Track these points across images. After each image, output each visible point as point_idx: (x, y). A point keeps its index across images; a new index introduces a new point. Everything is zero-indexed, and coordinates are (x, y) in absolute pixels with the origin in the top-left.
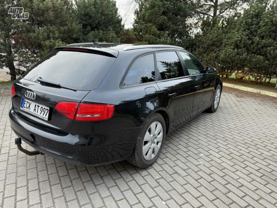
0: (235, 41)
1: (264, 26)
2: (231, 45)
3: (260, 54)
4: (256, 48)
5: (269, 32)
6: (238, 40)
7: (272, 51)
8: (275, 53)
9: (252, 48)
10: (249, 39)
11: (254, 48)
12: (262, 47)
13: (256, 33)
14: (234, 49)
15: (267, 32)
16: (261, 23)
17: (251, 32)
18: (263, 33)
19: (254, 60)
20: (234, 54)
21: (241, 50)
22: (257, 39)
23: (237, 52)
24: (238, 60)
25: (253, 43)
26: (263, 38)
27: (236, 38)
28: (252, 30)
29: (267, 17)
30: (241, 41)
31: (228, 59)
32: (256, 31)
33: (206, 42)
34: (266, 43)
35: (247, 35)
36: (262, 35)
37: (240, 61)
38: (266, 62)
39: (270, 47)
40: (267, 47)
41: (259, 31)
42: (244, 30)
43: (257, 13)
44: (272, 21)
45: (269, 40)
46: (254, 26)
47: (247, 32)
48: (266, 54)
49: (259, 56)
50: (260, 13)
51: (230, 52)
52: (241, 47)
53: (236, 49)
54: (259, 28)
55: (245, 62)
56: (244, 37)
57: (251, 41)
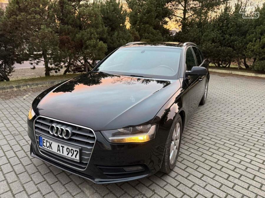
0: (212, 38)
1: (232, 27)
2: (209, 41)
3: (230, 46)
4: (227, 42)
5: (235, 31)
6: (215, 37)
7: (238, 44)
8: (240, 45)
9: (224, 42)
10: (222, 36)
11: (225, 42)
12: (231, 42)
13: (226, 32)
14: (212, 44)
15: (234, 31)
16: (229, 25)
17: (222, 31)
18: (232, 32)
19: (226, 51)
20: (212, 47)
21: (217, 44)
22: (227, 36)
23: (215, 46)
24: (215, 51)
25: (224, 39)
26: (231, 35)
27: (213, 36)
28: (223, 30)
29: (233, 21)
30: (216, 38)
31: (208, 51)
32: (226, 31)
33: (189, 39)
34: (233, 39)
35: (220, 34)
36: (230, 33)
37: (217, 52)
38: (234, 51)
39: (236, 41)
40: (234, 42)
41: (228, 31)
42: (218, 30)
43: (226, 18)
44: (236, 24)
45: (235, 37)
46: (224, 27)
47: (220, 31)
48: (233, 46)
49: (229, 48)
50: (228, 18)
51: (209, 46)
52: (216, 42)
53: (213, 44)
54: (228, 28)
55: (220, 53)
56: (219, 35)
57: (223, 38)
